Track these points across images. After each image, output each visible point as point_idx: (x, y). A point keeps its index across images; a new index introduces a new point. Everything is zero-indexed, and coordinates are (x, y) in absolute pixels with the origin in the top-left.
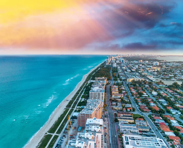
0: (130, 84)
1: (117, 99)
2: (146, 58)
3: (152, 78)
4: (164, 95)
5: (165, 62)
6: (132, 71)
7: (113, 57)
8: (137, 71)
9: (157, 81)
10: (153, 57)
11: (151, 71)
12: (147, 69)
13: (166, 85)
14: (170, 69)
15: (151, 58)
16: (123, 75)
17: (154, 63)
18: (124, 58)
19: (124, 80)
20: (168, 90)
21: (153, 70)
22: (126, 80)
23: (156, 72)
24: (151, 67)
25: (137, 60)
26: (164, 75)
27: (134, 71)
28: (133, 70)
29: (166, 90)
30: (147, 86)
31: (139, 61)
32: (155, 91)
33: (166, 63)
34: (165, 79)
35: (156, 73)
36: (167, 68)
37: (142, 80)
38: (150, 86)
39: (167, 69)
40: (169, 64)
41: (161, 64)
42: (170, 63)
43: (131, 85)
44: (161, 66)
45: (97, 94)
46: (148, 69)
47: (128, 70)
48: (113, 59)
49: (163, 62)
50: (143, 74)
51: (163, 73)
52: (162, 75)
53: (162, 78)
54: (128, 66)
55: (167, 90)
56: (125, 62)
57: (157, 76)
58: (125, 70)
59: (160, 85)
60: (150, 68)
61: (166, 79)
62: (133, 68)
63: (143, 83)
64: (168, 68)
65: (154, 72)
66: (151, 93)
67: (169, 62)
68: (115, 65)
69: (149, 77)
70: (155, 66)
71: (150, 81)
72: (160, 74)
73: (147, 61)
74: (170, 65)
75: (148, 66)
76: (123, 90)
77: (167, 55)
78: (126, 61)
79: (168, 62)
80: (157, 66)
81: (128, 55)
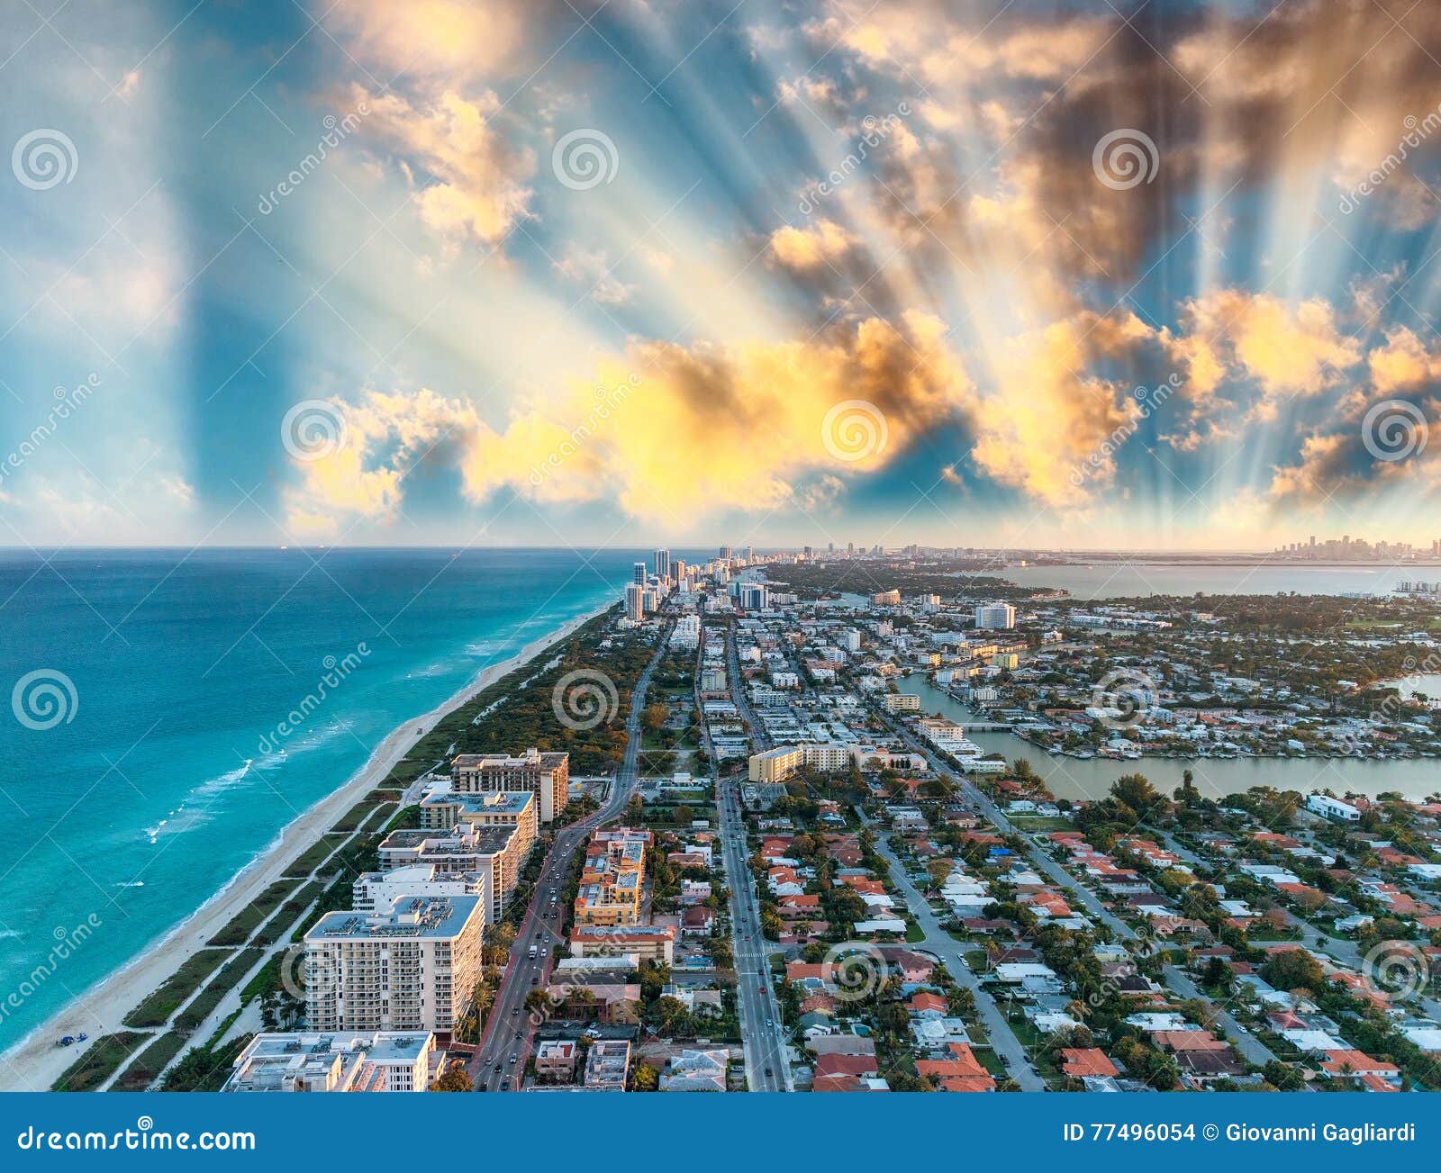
0: (766, 806)
1: (598, 991)
2: (932, 569)
3: (952, 740)
4: (1041, 913)
5: (1056, 604)
6: (810, 682)
7: (691, 570)
8: (848, 677)
9: (998, 766)
10: (978, 568)
11: (957, 673)
12: (925, 659)
13: (1064, 805)
14: (1093, 654)
15: (968, 575)
16: (732, 722)
17: (984, 614)
18: (773, 572)
19: (726, 766)
20: (1082, 851)
21: (973, 672)
22: (744, 762)
23: (996, 681)
24: (961, 640)
25: (863, 592)
26: (1049, 712)
27: (827, 681)
28: (818, 673)
29: (1062, 855)
30: (908, 816)
31: (880, 597)
32: (976, 867)
33: (1064, 607)
34: (1059, 748)
35: (988, 694)
36: (1072, 647)
37: (875, 762)
38: (932, 818)
39: (1077, 655)
40: (1089, 618)
41: (1032, 618)
42: (1091, 612)
43: (779, 810)
44: (1028, 635)
45: (385, 955)
46: (936, 659)
47: (777, 676)
48: (684, 586)
49: (1044, 606)
50: (891, 702)
51: (1044, 690)
52: (1032, 706)
53: (1035, 739)
54: (790, 636)
55: (1070, 853)
56: (774, 604)
57: (996, 717)
58: (757, 675)
59: (1017, 806)
60: (953, 650)
61: (1066, 747)
62: (822, 657)
63: (879, 791)
64: (1082, 647)
65: (978, 682)
66: (933, 889)
67: (1090, 606)
68: (687, 632)
69: (934, 735)
70: (985, 636)
71: (940, 770)
72: (1020, 701)
73: (935, 600)
74: (1097, 626)
75: (936, 637)
76: (696, 874)
77: (1073, 555)
78: (781, 597)
79: (1079, 604)
80: (1000, 634)
81: (807, 550)
